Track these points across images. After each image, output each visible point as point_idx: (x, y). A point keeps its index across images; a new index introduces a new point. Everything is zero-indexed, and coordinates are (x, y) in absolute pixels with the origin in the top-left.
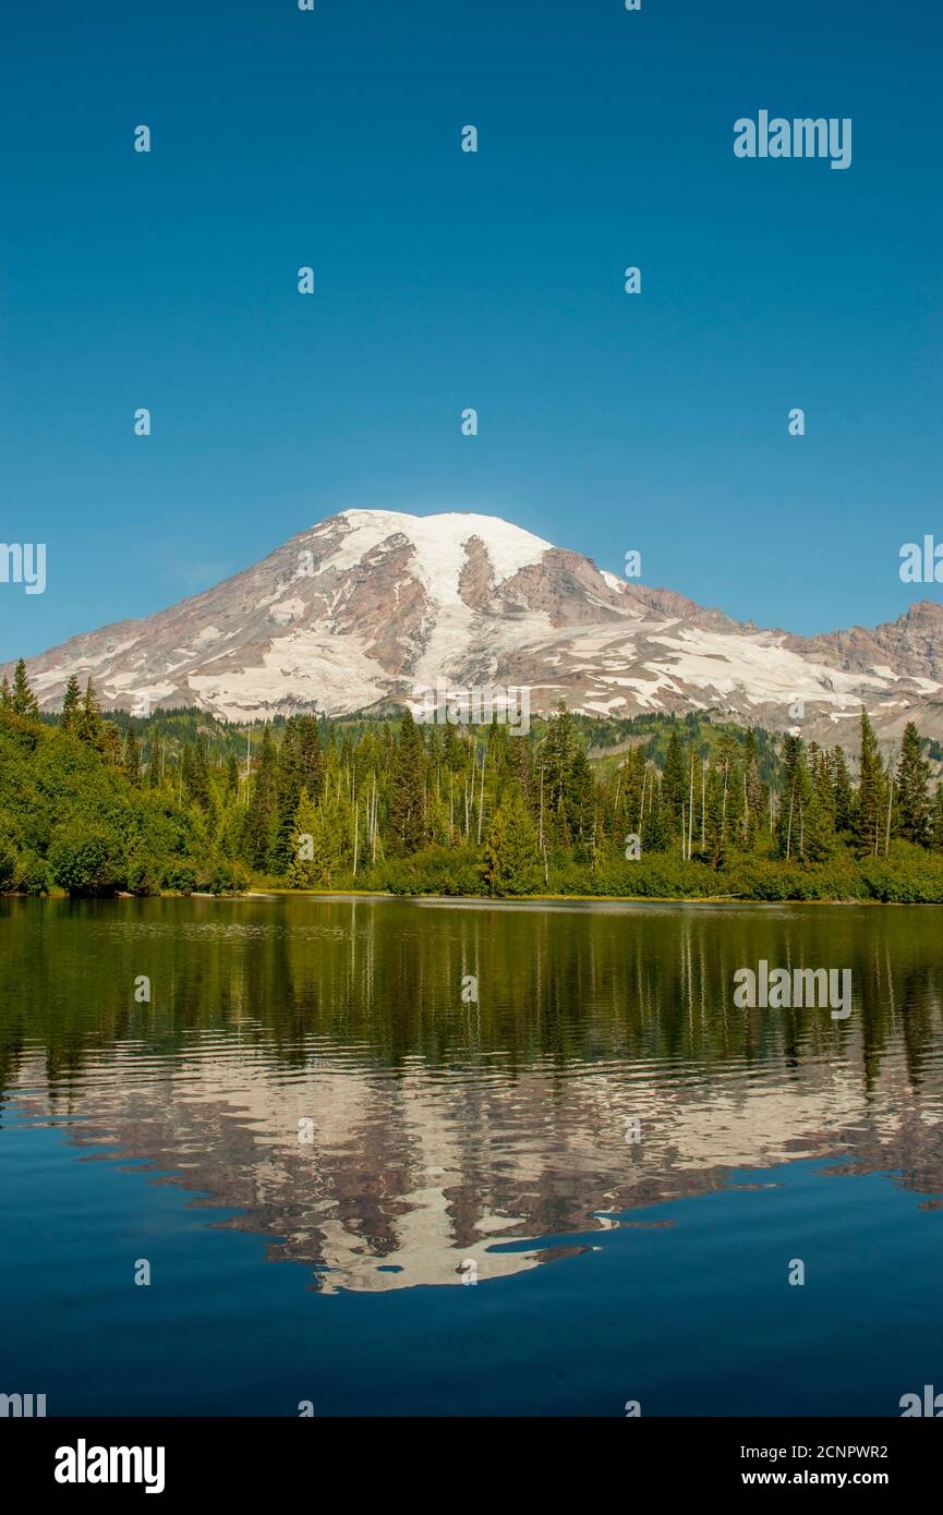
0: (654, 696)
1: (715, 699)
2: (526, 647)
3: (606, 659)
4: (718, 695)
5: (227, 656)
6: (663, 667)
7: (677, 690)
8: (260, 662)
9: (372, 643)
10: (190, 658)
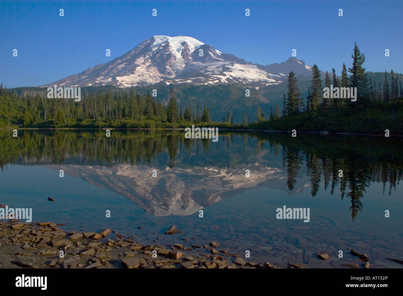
0: (226, 80)
1: (240, 80)
2: (197, 68)
3: (215, 71)
4: (241, 79)
5: (125, 72)
6: (228, 73)
7: (231, 78)
8: (133, 73)
9: (160, 68)
10: (117, 72)
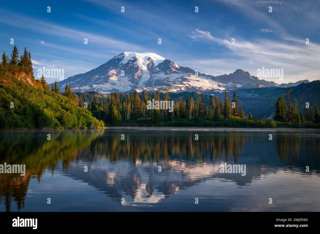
0: (185, 88)
2: (160, 79)
3: (176, 81)
4: (198, 88)
5: (101, 81)
6: (187, 83)
7: (190, 87)
8: (107, 82)
9: (130, 78)
10: (93, 81)
